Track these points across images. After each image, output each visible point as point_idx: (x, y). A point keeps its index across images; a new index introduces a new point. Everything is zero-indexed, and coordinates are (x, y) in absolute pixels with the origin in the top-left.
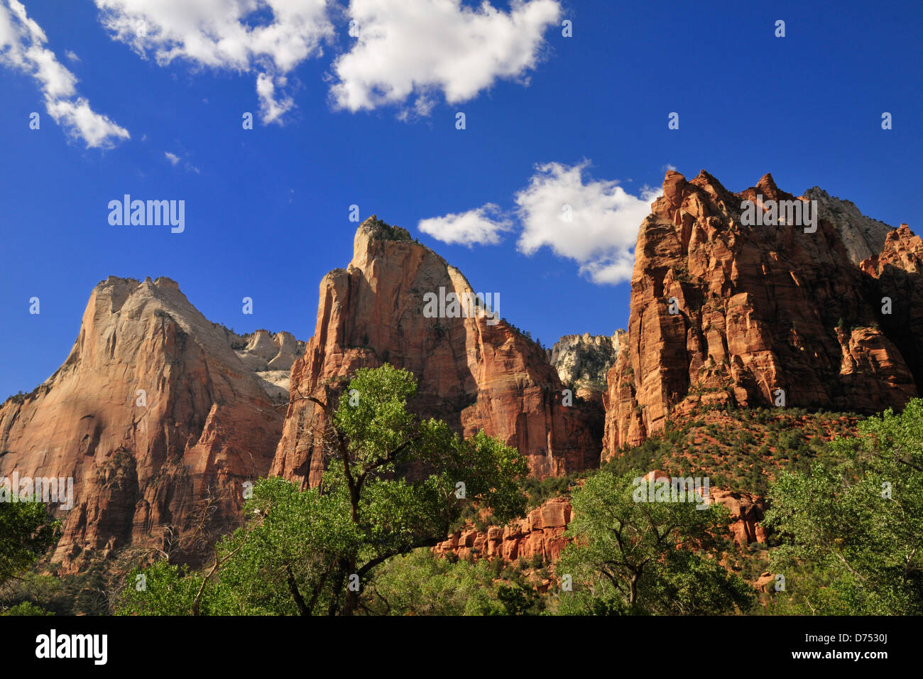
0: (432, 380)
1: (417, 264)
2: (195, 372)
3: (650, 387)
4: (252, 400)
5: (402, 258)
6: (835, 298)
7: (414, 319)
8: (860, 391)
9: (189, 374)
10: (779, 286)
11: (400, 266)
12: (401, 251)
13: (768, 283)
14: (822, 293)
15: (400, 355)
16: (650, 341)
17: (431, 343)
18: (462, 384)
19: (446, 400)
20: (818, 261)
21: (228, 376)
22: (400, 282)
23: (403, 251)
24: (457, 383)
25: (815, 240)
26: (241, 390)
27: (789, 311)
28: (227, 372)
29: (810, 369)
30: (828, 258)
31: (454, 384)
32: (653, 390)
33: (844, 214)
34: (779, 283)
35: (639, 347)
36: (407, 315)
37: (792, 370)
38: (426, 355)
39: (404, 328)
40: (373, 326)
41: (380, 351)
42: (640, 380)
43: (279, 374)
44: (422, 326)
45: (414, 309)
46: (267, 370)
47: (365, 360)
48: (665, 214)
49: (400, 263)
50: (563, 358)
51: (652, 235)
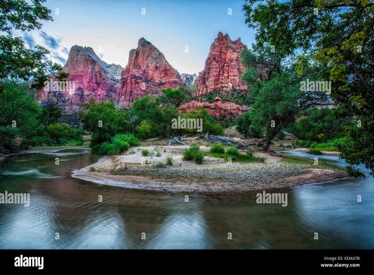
0: (154, 78)
1: (153, 50)
2: (97, 71)
4: (111, 79)
7: (151, 64)
13: (238, 62)
15: (148, 72)
16: (211, 71)
17: (155, 70)
19: (157, 83)
22: (148, 55)
24: (160, 79)
26: (109, 77)
32: (211, 82)
36: (150, 62)
38: (153, 72)
39: (149, 65)
40: (142, 64)
41: (143, 70)
42: (207, 80)
43: (118, 74)
44: (153, 65)
45: (152, 61)
46: (115, 73)
47: (139, 71)
48: (218, 42)
49: (149, 50)
50: (182, 78)
51: (214, 47)
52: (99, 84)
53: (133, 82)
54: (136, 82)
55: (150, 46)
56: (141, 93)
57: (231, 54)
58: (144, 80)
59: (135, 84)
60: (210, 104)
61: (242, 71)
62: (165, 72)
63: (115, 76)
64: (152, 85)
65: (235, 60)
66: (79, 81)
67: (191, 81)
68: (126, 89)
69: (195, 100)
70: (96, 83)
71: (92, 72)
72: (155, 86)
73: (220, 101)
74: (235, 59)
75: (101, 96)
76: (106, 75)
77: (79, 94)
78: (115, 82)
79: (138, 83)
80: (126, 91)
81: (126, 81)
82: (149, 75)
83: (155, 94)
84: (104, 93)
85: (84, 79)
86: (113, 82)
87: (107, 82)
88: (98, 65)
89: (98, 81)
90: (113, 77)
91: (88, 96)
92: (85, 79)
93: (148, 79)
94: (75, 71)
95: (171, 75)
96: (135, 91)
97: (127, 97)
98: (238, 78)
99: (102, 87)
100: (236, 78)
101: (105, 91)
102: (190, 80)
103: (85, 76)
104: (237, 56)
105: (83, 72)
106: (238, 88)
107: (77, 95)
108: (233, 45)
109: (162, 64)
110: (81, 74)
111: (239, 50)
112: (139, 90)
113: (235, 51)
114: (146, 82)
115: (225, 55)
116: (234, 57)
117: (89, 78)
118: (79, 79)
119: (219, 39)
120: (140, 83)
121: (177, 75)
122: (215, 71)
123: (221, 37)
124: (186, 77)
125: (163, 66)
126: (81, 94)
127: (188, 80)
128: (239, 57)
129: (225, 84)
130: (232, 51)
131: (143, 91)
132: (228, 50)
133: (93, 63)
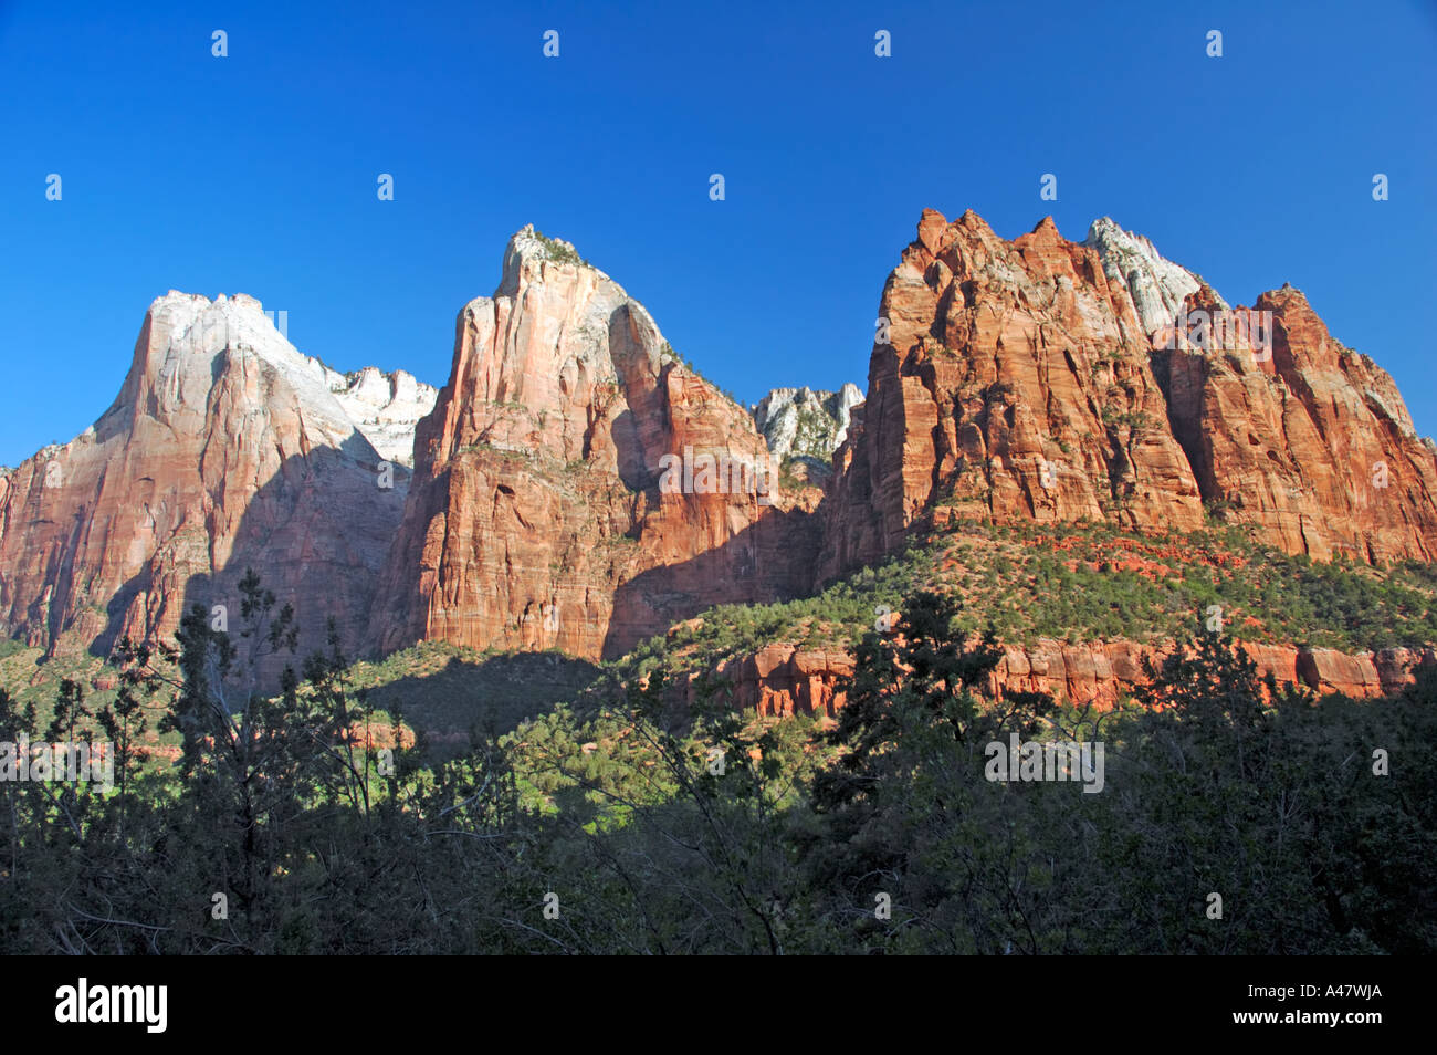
1: (586, 294)
2: (285, 426)
3: (890, 492)
4: (359, 463)
5: (567, 285)
6: (1118, 384)
7: (581, 368)
8: (1137, 504)
9: (278, 428)
10: (1053, 368)
11: (563, 297)
12: (564, 276)
13: (1039, 363)
14: (1106, 377)
15: (561, 417)
16: (893, 432)
17: (602, 402)
18: (642, 458)
19: (620, 478)
20: (1101, 334)
21: (329, 431)
22: (563, 318)
23: (568, 277)
25: (1099, 306)
27: (1063, 400)
28: (327, 426)
29: (1084, 476)
30: (1114, 331)
31: (632, 457)
33: (1137, 257)
34: (1053, 365)
35: (878, 437)
36: (573, 364)
37: (1062, 477)
38: (596, 417)
39: (567, 379)
40: (527, 375)
41: (534, 411)
42: (878, 481)
43: (395, 429)
44: (590, 377)
46: (377, 422)
47: (514, 422)
48: (918, 266)
49: (564, 293)
50: (773, 420)
51: (902, 292)
52: (295, 499)
53: (484, 487)
54: (500, 487)
55: (570, 274)
56: (527, 546)
57: (999, 327)
58: (542, 469)
59: (495, 499)
61: (1069, 411)
62: (658, 412)
63: (377, 443)
64: (593, 492)
65: (1022, 356)
66: (184, 485)
67: (831, 429)
72: (611, 495)
74: (1024, 348)
75: (305, 567)
76: (331, 442)
77: (188, 562)
79: (510, 490)
82: (568, 434)
83: (611, 543)
84: (321, 548)
88: (288, 389)
89: (287, 483)
90: (371, 449)
93: (564, 456)
94: (166, 432)
95: (697, 427)
98: (1040, 460)
99: (309, 514)
100: (1028, 460)
101: (325, 539)
104: (1030, 334)
105: (207, 435)
106: (1042, 517)
108: (1004, 274)
110: (197, 446)
111: (1049, 291)
112: (513, 528)
113: (1020, 302)
114: (551, 481)
115: (965, 333)
116: (1017, 340)
117: (241, 467)
118: (186, 474)
119: (928, 250)
120: (522, 487)
121: (731, 426)
122: (913, 435)
123: (936, 237)
124: (798, 408)
125: (649, 380)
126: (198, 560)
127: (810, 428)
128: (1045, 333)
129: (965, 500)
130: (1002, 307)
131: (539, 531)
132: (977, 303)
133: (263, 381)
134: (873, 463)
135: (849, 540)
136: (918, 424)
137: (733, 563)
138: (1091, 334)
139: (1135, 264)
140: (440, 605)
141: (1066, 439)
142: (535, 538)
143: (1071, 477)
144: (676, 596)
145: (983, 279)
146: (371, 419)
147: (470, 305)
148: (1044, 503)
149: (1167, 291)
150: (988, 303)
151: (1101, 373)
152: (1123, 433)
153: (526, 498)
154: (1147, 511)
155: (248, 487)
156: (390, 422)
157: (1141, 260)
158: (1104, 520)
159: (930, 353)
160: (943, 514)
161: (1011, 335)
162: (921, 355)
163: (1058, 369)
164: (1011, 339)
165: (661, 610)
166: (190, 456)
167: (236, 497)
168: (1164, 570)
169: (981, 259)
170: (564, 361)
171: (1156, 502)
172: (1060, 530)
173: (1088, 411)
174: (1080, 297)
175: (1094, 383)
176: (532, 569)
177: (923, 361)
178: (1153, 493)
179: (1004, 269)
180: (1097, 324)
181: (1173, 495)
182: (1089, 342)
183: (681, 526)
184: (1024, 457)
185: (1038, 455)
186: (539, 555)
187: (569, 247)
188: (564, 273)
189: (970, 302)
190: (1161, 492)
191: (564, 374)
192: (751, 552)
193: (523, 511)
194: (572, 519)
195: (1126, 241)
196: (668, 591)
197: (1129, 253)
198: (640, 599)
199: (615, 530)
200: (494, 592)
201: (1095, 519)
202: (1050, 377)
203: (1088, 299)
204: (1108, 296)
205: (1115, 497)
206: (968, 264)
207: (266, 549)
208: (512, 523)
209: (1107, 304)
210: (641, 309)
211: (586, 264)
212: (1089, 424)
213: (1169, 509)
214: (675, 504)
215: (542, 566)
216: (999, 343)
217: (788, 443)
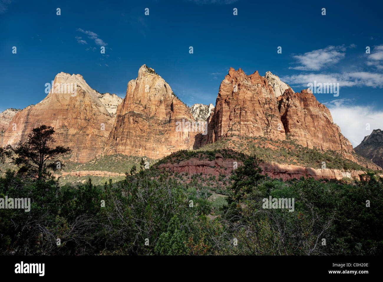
0: (158, 115)
1: (156, 80)
2: (87, 104)
3: (219, 128)
4: (104, 114)
5: (152, 78)
6: (269, 108)
7: (154, 97)
8: (272, 134)
9: (86, 105)
13: (252, 102)
14: (267, 106)
15: (149, 107)
17: (159, 104)
18: (166, 117)
19: (161, 121)
20: (266, 97)
22: (151, 85)
25: (266, 91)
26: (101, 111)
27: (257, 111)
28: (97, 105)
29: (260, 127)
30: (269, 96)
35: (217, 116)
36: (153, 95)
37: (256, 127)
38: (157, 107)
39: (151, 99)
40: (142, 97)
41: (144, 105)
42: (216, 125)
43: (112, 107)
44: (156, 99)
45: (155, 94)
46: (108, 105)
47: (139, 107)
48: (229, 80)
49: (151, 80)
50: (195, 110)
51: (224, 85)
52: (89, 121)
53: (132, 121)
54: (135, 121)
56: (141, 134)
57: (244, 94)
58: (145, 118)
59: (134, 123)
60: (210, 162)
61: (258, 113)
62: (170, 107)
63: (108, 109)
64: (155, 124)
65: (249, 100)
66: (63, 116)
67: (207, 113)
68: (123, 130)
69: (194, 157)
70: (85, 119)
71: (80, 105)
72: (159, 125)
73: (221, 158)
74: (249, 99)
75: (90, 136)
76: (98, 109)
77: (63, 133)
78: (108, 117)
79: (137, 122)
80: (122, 132)
81: (123, 119)
82: (151, 110)
83: (158, 135)
84: (94, 132)
85: (70, 114)
86: (106, 116)
87: (99, 118)
88: (88, 96)
89: (87, 117)
90: (107, 111)
91: (74, 135)
92: (72, 115)
93: (150, 115)
94: (59, 104)
95: (179, 111)
96: (133, 132)
97: (123, 140)
98: (251, 123)
99: (92, 124)
100: (249, 123)
101: (95, 130)
102: (204, 112)
103: (71, 111)
104: (251, 96)
105: (69, 105)
106: (251, 135)
107: (60, 135)
108: (246, 83)
109: (167, 97)
110: (66, 107)
111: (256, 87)
112: (138, 130)
113: (250, 89)
114: (147, 120)
115: (237, 95)
116: (248, 97)
117: (76, 113)
118: (63, 114)
119: (231, 77)
120: (140, 121)
121: (186, 111)
122: (224, 116)
123: (233, 74)
124: (200, 108)
125: (169, 100)
126: (65, 133)
127: (202, 113)
128: (254, 96)
129: (235, 130)
130: (245, 90)
131: (143, 131)
132: (240, 88)
133: (82, 94)
134: (216, 121)
135: (209, 137)
136: (226, 114)
137: (184, 140)
138: (264, 97)
139: (275, 82)
140: (121, 146)
141: (257, 119)
142: (142, 132)
143: (257, 127)
144: (172, 146)
145: (242, 84)
146: (107, 104)
147: (131, 81)
148: (252, 132)
149: (281, 88)
150: (243, 89)
151: (266, 105)
152: (270, 118)
153: (141, 124)
154: (274, 135)
155: (78, 118)
156: (111, 105)
157: (276, 81)
158: (264, 137)
159: (229, 99)
160: (229, 133)
161: (247, 96)
162: (227, 99)
163: (257, 104)
164: (247, 97)
165: (169, 149)
166: (65, 110)
167: (75, 119)
168: (276, 148)
169: (242, 79)
170: (151, 94)
171: (276, 134)
172: (255, 138)
173: (262, 113)
174: (262, 88)
175: (264, 107)
176: (142, 139)
177: (228, 100)
178: (275, 132)
179: (247, 82)
180: (265, 95)
181: (279, 132)
182: (263, 98)
183: (174, 132)
184: (248, 122)
185: (251, 122)
186: (143, 136)
187: (153, 70)
188: (152, 76)
189: (239, 89)
190: (277, 131)
191: (151, 97)
192: (188, 138)
193: (140, 126)
194: (151, 129)
195: (274, 77)
196: (170, 145)
197: (274, 79)
198: (164, 147)
199: (160, 132)
200: (133, 144)
201: (262, 136)
202: (255, 105)
203: (264, 89)
204: (268, 89)
205: (267, 132)
206: (239, 80)
207: (82, 131)
208: (138, 129)
209: (268, 91)
210: (168, 85)
211: (157, 74)
212: (262, 116)
213: (278, 135)
214: (173, 127)
215: (144, 138)
216: (244, 97)
217: (197, 116)
